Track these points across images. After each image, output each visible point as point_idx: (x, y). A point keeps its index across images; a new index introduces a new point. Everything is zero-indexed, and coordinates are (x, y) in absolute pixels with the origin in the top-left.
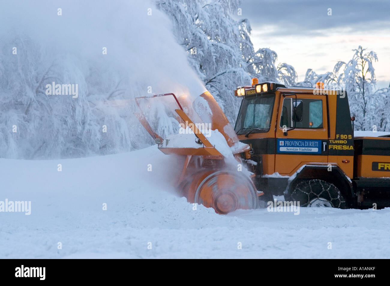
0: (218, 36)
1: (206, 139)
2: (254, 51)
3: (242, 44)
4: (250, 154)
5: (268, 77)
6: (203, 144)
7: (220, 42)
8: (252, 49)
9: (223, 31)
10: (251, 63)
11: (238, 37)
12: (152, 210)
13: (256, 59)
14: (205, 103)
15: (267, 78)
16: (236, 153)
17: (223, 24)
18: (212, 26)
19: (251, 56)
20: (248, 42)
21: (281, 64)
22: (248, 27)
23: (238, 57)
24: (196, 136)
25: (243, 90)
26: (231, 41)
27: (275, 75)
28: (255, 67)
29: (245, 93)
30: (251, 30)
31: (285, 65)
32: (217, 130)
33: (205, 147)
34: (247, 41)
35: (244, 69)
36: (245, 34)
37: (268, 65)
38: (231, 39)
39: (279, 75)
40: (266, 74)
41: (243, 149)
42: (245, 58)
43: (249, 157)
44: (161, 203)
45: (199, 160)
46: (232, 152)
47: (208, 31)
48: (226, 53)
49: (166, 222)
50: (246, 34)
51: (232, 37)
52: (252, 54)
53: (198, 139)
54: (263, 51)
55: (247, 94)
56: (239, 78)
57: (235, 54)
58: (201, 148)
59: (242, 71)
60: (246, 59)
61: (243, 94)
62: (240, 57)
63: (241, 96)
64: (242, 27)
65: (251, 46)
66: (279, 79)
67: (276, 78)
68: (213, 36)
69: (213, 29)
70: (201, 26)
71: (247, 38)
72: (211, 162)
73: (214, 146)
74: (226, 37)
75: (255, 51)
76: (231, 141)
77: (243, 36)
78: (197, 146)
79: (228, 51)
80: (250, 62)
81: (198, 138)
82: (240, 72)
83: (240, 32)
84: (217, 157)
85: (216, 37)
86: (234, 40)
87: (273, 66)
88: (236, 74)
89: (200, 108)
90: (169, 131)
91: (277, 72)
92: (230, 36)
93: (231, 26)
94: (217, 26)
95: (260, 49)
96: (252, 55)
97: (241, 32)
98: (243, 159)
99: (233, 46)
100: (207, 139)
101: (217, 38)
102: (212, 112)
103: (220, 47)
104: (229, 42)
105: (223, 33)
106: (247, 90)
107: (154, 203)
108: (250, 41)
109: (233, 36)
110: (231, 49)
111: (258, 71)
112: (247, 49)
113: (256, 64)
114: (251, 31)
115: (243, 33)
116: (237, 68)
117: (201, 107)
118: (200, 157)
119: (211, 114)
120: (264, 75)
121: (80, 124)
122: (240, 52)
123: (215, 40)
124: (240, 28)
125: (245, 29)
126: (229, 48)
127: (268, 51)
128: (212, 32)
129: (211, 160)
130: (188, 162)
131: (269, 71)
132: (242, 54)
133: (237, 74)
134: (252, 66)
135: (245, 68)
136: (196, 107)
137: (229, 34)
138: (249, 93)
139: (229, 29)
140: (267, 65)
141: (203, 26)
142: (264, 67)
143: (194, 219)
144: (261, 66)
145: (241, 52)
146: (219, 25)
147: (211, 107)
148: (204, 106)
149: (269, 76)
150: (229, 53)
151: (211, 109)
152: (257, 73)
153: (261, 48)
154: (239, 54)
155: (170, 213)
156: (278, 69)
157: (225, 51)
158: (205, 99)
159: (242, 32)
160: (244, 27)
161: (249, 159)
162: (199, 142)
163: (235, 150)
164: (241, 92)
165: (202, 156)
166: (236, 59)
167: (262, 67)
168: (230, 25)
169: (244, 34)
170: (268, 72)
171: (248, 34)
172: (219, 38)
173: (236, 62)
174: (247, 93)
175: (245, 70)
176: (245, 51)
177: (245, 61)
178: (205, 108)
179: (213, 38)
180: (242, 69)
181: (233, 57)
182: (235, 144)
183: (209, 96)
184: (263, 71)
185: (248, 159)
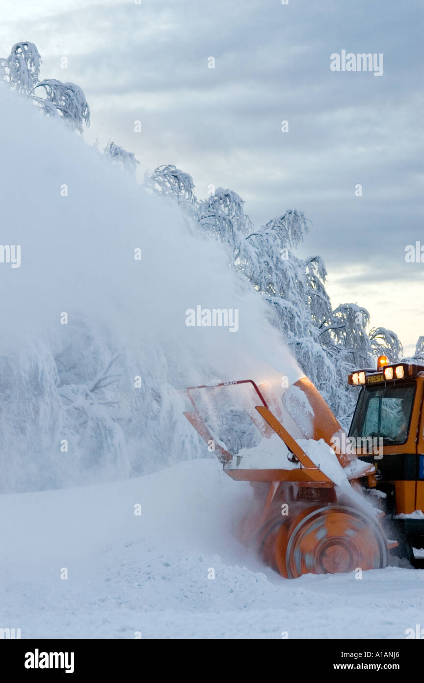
0: (273, 284)
1: (304, 455)
2: (330, 309)
3: (311, 297)
4: (375, 480)
5: (354, 351)
6: (299, 463)
7: (275, 295)
8: (328, 304)
9: (279, 277)
10: (326, 329)
11: (304, 286)
12: (164, 578)
13: (335, 322)
14: (302, 396)
15: (353, 353)
16: (354, 478)
17: (279, 266)
18: (262, 268)
19: (326, 318)
20: (321, 294)
21: (375, 329)
22: (321, 269)
23: (306, 318)
24: (289, 449)
25: (362, 375)
26: (293, 293)
27: (367, 347)
28: (333, 334)
29: (366, 380)
30: (326, 274)
31: (381, 331)
32: (322, 440)
33: (303, 467)
34: (320, 292)
35: (314, 338)
36: (316, 281)
37: (354, 331)
38: (293, 290)
39: (373, 347)
40: (352, 346)
41: (364, 472)
42: (317, 321)
43: (375, 485)
44: (178, 566)
45: (291, 489)
46: (346, 477)
47: (256, 276)
48: (285, 312)
49: (186, 597)
50: (319, 281)
51: (294, 287)
52: (327, 313)
53: (293, 454)
54: (347, 309)
55: (370, 382)
56: (306, 353)
57: (299, 314)
58: (296, 469)
59: (312, 343)
60: (319, 321)
61: (363, 381)
62: (308, 319)
63: (358, 385)
64: (311, 269)
65: (327, 301)
66: (373, 354)
67: (368, 353)
68: (264, 285)
69: (263, 274)
70: (243, 269)
71: (320, 287)
72: (313, 492)
73: (318, 466)
74: (285, 287)
75: (333, 309)
76: (345, 458)
77: (313, 284)
78: (291, 466)
79: (288, 309)
80: (325, 326)
81: (292, 452)
82: (308, 343)
83: (307, 278)
84: (323, 484)
85: (268, 287)
86: (297, 291)
87: (362, 333)
88: (301, 347)
89: (293, 404)
90: (192, 442)
91: (370, 341)
92: (291, 284)
93: (292, 269)
94: (271, 268)
95: (341, 305)
96: (328, 315)
97: (309, 278)
98: (364, 488)
99: (296, 302)
100: (307, 454)
101: (270, 287)
102: (314, 411)
103: (274, 303)
104: (290, 293)
105: (281, 280)
106: (369, 376)
107: (167, 565)
108: (324, 293)
109: (296, 285)
110: (293, 307)
111: (338, 340)
112: (319, 305)
113: (334, 329)
114: (326, 276)
115: (313, 279)
116: (303, 337)
117: (295, 403)
118: (293, 483)
119: (311, 415)
120: (348, 347)
121: (46, 433)
122: (307, 311)
123: (268, 291)
124: (308, 271)
125: (315, 272)
126: (289, 304)
127: (353, 308)
128: (262, 278)
129: (311, 488)
130: (273, 492)
131: (355, 340)
132: (312, 314)
133: (304, 347)
134: (328, 333)
135: (316, 337)
136: (288, 403)
137: (289, 281)
138: (373, 380)
139: (290, 274)
140: (352, 331)
141: (247, 268)
142: (347, 334)
143: (232, 592)
144: (343, 333)
145: (309, 310)
146: (273, 267)
147: (311, 402)
148: (301, 402)
149: (357, 349)
150: (290, 312)
151: (312, 407)
152: (336, 343)
153: (343, 303)
154: (307, 314)
155: (194, 582)
156: (371, 337)
157: (283, 310)
158: (302, 390)
159: (311, 278)
160: (315, 269)
161: (374, 488)
162: (293, 460)
163: (352, 474)
164: (360, 379)
165: (297, 483)
166: (301, 323)
167: (345, 334)
168: (292, 267)
169: (314, 282)
170: (354, 343)
171: (321, 280)
172: (273, 289)
173: (300, 327)
174: (369, 380)
175: (316, 341)
176: (316, 308)
177: (317, 326)
178: (302, 405)
179: (263, 289)
180: (312, 339)
181: (297, 319)
182: (352, 463)
183: (309, 385)
184: (346, 340)
185: (372, 488)
